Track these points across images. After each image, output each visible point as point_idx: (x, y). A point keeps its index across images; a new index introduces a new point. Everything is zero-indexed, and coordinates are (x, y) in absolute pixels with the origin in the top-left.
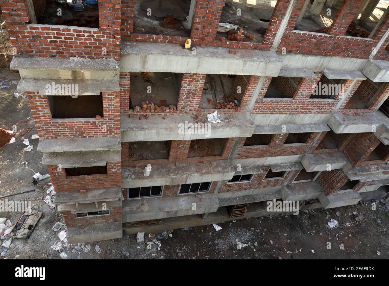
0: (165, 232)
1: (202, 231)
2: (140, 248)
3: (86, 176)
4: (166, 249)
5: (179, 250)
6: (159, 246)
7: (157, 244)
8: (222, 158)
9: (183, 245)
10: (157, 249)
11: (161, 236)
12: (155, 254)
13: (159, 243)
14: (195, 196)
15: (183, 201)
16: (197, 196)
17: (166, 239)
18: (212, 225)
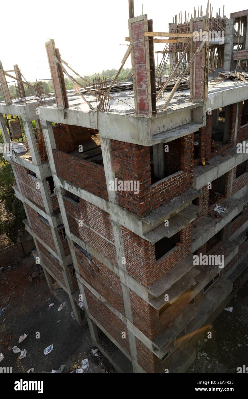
0: (199, 341)
1: (222, 319)
2: (194, 369)
3: (169, 308)
4: (214, 354)
5: (223, 347)
6: (206, 356)
7: (203, 356)
8: (223, 241)
9: (221, 340)
10: (207, 359)
11: (200, 347)
12: (210, 366)
13: (204, 354)
14: (213, 287)
15: (210, 296)
16: (214, 286)
17: (205, 346)
18: (224, 310)
